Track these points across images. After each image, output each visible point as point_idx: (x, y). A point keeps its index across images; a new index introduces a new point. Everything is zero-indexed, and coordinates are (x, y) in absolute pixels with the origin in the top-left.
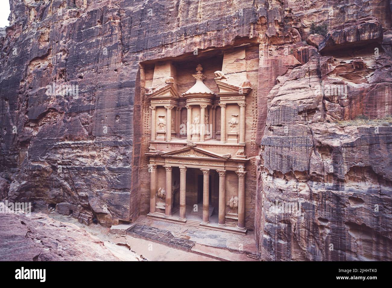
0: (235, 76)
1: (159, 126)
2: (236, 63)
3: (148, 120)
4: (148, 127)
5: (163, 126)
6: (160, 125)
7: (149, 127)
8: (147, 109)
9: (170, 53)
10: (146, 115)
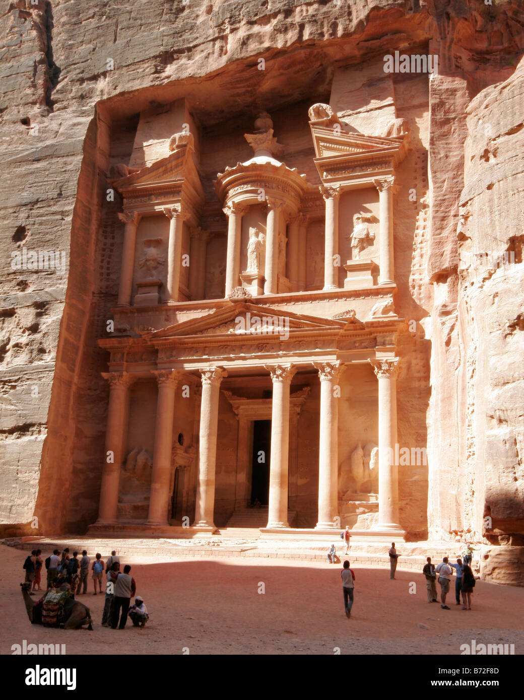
0: (364, 118)
1: (144, 269)
2: (367, 88)
3: (110, 257)
4: (108, 274)
5: (155, 268)
6: (148, 263)
7: (112, 276)
8: (109, 229)
9: (187, 69)
10: (105, 244)
